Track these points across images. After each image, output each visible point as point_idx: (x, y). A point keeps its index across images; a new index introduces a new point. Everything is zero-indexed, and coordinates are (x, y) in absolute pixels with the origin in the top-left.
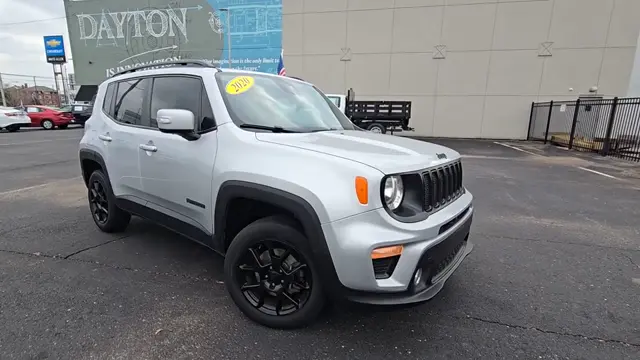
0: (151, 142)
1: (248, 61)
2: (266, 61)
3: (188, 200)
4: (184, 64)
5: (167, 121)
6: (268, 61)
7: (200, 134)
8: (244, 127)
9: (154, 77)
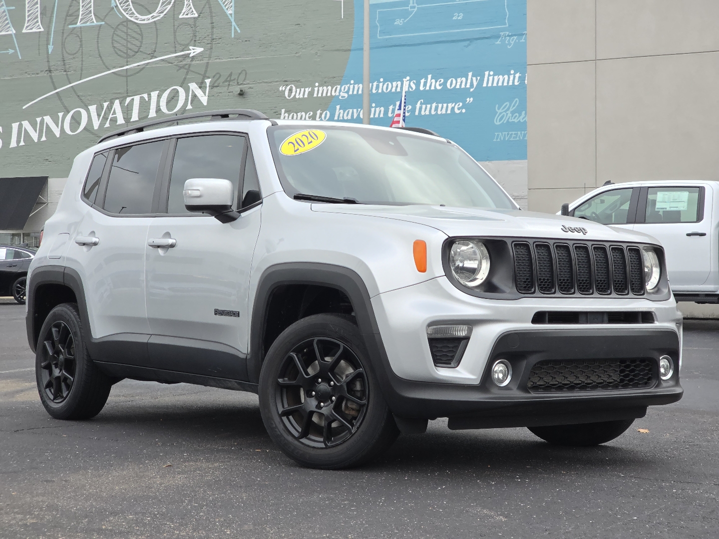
0: (168, 235)
3: (218, 312)
4: (225, 116)
5: (197, 193)
7: (240, 212)
8: (298, 197)
9: (179, 137)
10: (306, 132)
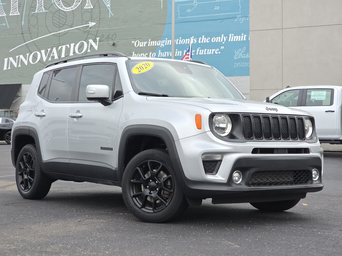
0: (78, 111)
1: (204, 40)
2: (233, 38)
3: (102, 148)
4: (106, 55)
5: (92, 92)
6: (237, 38)
7: (113, 101)
8: (140, 94)
9: (84, 65)
10: (144, 63)
